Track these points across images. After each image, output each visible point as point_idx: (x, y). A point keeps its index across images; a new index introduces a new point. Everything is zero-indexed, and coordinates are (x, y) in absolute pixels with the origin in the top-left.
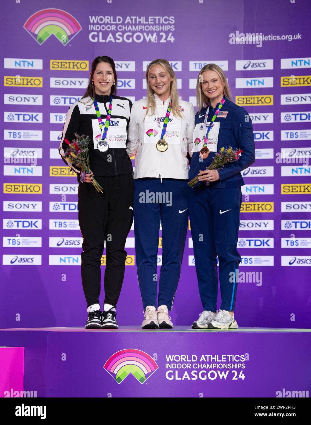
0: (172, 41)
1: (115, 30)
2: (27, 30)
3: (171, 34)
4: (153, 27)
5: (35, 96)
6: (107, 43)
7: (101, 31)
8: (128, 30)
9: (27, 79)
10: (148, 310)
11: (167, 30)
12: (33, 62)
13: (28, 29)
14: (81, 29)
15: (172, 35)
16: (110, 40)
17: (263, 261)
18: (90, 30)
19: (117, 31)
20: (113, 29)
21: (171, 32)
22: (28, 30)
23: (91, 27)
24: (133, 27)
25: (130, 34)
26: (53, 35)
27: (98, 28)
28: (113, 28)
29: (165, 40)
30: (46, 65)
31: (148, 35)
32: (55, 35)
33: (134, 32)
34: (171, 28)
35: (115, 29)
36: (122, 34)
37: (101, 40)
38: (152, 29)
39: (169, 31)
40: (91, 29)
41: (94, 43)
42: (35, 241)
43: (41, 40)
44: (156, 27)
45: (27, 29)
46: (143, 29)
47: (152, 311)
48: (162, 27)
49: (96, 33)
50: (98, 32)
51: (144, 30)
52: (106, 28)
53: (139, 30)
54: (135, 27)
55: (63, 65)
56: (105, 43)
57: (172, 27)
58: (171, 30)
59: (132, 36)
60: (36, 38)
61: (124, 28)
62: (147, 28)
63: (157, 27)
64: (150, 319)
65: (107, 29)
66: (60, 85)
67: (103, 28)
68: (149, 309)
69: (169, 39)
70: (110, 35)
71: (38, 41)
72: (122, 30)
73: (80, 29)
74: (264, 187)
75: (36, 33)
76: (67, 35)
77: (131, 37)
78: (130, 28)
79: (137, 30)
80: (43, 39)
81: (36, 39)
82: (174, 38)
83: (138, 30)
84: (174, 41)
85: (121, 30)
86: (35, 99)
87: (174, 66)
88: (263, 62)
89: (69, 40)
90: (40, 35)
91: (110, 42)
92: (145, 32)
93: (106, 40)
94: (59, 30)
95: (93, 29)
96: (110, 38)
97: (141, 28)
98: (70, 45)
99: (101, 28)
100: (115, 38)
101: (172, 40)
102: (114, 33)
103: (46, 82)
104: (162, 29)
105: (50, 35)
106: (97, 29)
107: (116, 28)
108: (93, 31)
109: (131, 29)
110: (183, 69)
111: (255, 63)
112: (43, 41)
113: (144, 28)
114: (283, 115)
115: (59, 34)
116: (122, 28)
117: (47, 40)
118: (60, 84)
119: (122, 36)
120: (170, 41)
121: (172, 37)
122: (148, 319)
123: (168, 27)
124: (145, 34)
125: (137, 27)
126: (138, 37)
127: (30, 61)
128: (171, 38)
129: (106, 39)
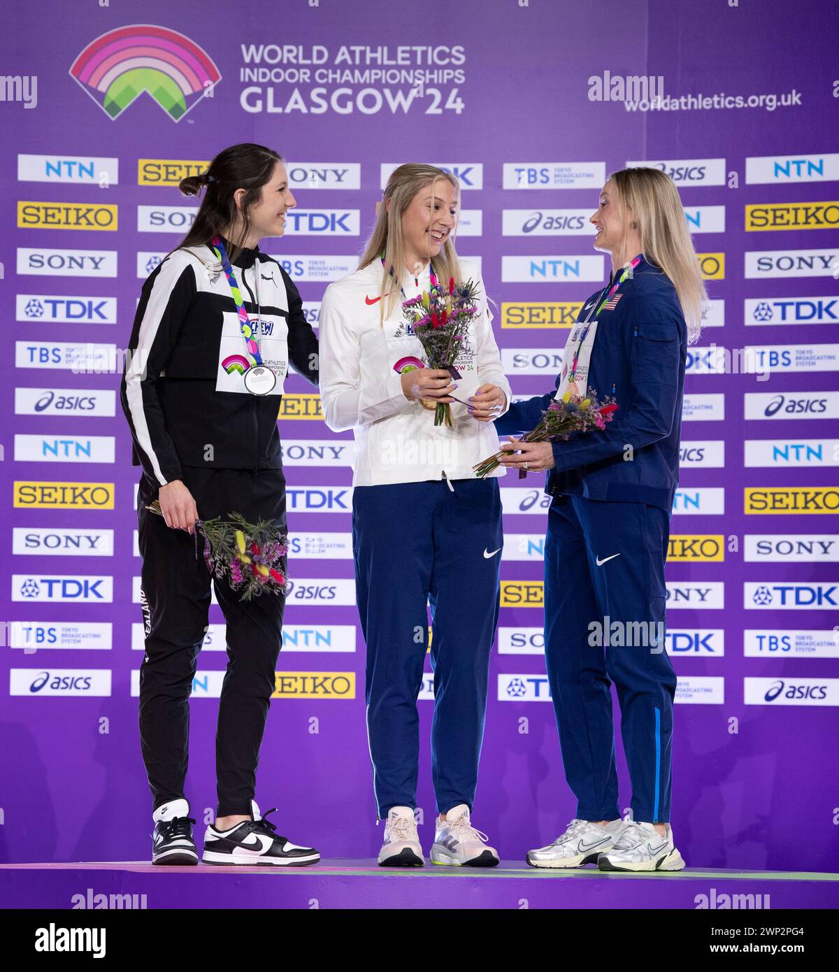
0: (459, 111)
1: (308, 81)
2: (78, 82)
3: (455, 92)
4: (409, 73)
5: (97, 254)
6: (288, 114)
7: (271, 83)
8: (343, 81)
9: (78, 210)
10: (395, 817)
11: (445, 81)
12: (95, 165)
13: (80, 78)
14: (221, 78)
15: (457, 96)
16: (296, 107)
17: (695, 690)
18: (244, 82)
19: (315, 84)
20: (304, 79)
21: (456, 86)
22: (80, 81)
23: (245, 74)
24: (357, 73)
25: (349, 91)
26: (145, 95)
27: (264, 75)
28: (304, 76)
29: (438, 107)
30: (128, 172)
31: (394, 96)
32: (151, 93)
33: (357, 88)
34: (455, 77)
35: (309, 78)
36: (328, 92)
37: (271, 109)
38: (406, 79)
39: (451, 84)
40: (247, 80)
41: (253, 115)
42: (96, 633)
43: (113, 107)
44: (416, 74)
45: (78, 79)
46: (381, 78)
47: (405, 820)
48: (431, 73)
49: (258, 90)
50: (264, 86)
51: (384, 81)
52: (285, 76)
53: (373, 81)
54: (362, 74)
55: (171, 173)
56: (283, 114)
57: (460, 73)
58: (456, 80)
59: (353, 98)
60: (102, 102)
61: (331, 76)
62: (393, 77)
63: (420, 74)
64: (399, 843)
65: (289, 80)
66: (164, 225)
67: (278, 75)
68: (397, 815)
69: (449, 105)
70: (296, 95)
71: (107, 109)
72: (327, 82)
73: (218, 78)
74: (697, 495)
75: (102, 88)
76: (182, 96)
77: (350, 100)
78: (347, 76)
79: (365, 81)
80: (119, 104)
81: (102, 104)
82: (463, 102)
83: (368, 81)
84: (463, 110)
85: (325, 81)
86: (99, 262)
87: (463, 176)
88: (699, 167)
89: (187, 108)
90: (112, 95)
91: (296, 112)
92: (386, 88)
93: (284, 108)
94: (162, 80)
95: (250, 78)
96: (296, 102)
97: (378, 77)
98: (191, 122)
99: (271, 75)
100: (309, 103)
101: (459, 107)
102: (305, 89)
103: (128, 218)
104: (431, 80)
105: (139, 93)
106: (261, 80)
107: (312, 77)
108: (250, 83)
109: (350, 78)
110: (485, 183)
111: (676, 169)
112: (120, 110)
113: (384, 76)
114: (750, 305)
115: (161, 90)
116: (327, 76)
117: (130, 107)
118: (163, 221)
119: (327, 97)
120: (454, 110)
121: (459, 100)
122: (397, 841)
123: (449, 74)
124: (387, 92)
125: (367, 73)
126: (369, 101)
127: (86, 161)
128: (455, 102)
129: (284, 106)
